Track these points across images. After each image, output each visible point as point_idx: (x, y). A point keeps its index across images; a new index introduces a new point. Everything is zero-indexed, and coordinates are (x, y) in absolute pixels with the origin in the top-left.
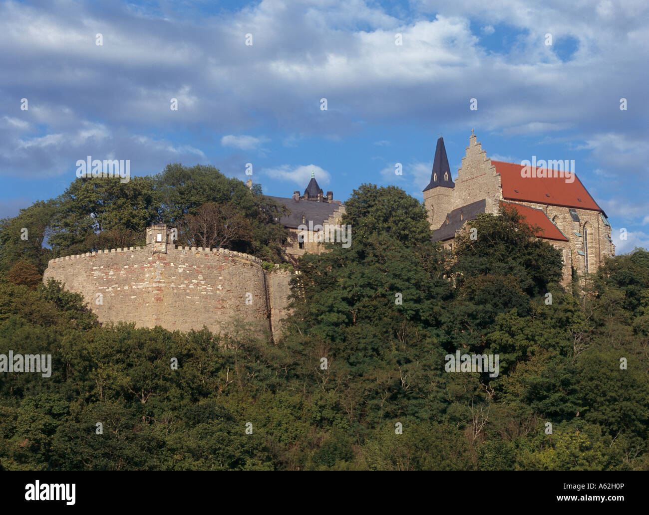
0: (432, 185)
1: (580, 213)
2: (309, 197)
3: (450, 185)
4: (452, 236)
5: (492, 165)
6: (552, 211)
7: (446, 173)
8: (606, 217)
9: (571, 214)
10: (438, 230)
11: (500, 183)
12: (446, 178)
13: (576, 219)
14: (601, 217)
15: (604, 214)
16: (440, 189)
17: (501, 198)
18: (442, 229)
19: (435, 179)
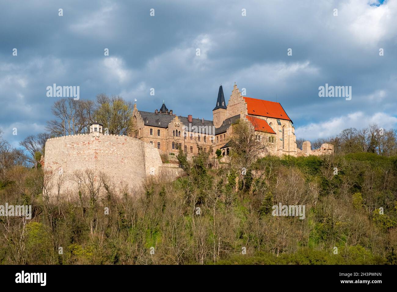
0: (217, 108)
1: (281, 121)
2: (162, 112)
3: (225, 108)
4: (225, 131)
5: (244, 98)
6: (269, 121)
7: (223, 102)
8: (293, 123)
9: (278, 122)
10: (219, 128)
11: (247, 107)
12: (223, 105)
13: (280, 124)
14: (290, 123)
15: (292, 122)
16: (220, 110)
17: (247, 114)
18: (221, 128)
19: (218, 105)
